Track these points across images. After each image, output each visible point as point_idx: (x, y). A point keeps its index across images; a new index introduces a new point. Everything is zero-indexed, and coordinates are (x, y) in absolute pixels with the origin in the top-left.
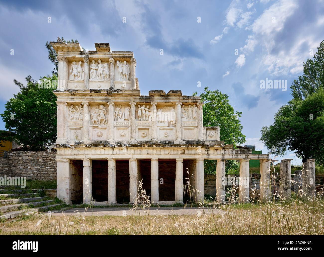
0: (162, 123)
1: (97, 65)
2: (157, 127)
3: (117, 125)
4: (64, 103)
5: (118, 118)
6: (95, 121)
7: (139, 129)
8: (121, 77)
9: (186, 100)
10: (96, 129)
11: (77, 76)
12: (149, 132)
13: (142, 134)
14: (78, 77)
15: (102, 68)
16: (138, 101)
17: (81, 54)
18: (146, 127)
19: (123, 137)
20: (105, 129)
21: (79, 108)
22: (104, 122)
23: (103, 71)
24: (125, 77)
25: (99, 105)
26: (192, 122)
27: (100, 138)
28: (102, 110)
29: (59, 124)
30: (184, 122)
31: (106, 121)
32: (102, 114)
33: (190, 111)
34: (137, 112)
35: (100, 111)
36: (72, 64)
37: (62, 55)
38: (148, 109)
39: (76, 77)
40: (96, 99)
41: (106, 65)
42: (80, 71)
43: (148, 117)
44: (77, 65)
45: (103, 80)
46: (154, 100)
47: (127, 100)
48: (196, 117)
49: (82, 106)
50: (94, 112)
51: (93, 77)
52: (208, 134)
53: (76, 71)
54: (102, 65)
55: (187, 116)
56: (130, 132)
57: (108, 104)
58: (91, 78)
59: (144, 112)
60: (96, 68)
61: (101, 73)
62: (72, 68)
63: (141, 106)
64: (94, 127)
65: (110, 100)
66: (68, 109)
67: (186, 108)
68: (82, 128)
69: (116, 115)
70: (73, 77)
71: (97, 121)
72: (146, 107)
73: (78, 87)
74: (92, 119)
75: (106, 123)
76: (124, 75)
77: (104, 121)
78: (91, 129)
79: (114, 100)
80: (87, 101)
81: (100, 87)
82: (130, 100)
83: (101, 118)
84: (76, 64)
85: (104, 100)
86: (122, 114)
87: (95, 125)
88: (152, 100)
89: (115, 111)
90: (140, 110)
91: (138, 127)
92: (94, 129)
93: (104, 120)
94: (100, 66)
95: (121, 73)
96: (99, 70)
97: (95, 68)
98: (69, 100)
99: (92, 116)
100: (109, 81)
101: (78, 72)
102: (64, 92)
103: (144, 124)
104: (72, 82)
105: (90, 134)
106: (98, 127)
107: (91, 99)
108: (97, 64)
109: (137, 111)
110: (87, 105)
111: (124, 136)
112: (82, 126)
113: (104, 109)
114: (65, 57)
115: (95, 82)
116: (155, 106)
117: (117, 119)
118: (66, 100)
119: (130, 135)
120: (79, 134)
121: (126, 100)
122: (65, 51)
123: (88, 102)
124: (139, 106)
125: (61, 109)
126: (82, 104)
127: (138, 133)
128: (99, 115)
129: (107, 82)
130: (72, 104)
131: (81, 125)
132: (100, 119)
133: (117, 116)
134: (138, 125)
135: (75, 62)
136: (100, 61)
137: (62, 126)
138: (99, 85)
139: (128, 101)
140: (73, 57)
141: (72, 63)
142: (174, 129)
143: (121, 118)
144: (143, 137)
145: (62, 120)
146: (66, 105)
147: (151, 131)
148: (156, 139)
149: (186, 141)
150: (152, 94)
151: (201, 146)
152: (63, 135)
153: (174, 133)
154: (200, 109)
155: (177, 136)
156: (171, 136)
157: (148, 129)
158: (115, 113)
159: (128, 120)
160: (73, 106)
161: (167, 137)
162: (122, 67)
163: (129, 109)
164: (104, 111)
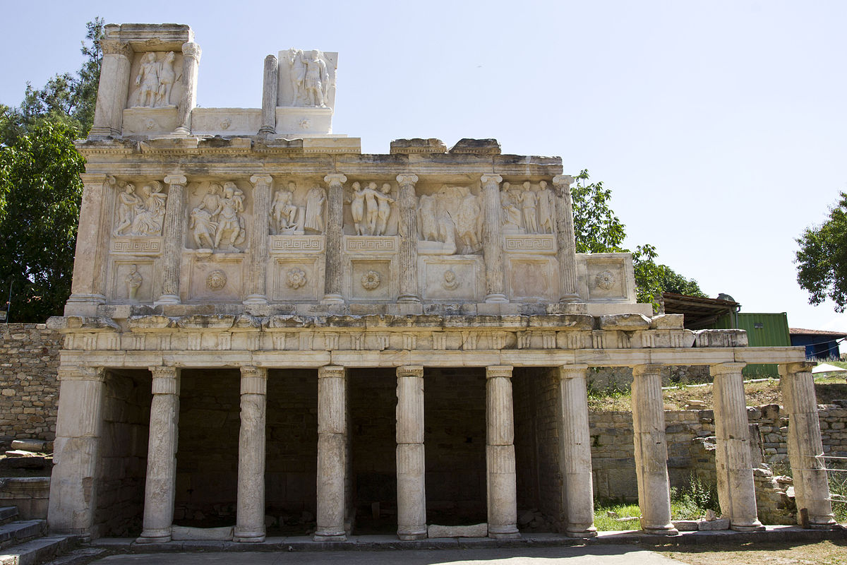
0: (433, 241)
2: (418, 255)
3: (277, 248)
4: (107, 179)
5: (284, 224)
6: (202, 238)
7: (354, 262)
8: (300, 95)
9: (515, 169)
10: (204, 263)
11: (156, 95)
12: (389, 271)
13: (365, 279)
14: (159, 98)
16: (354, 171)
18: (379, 257)
19: (296, 290)
20: (237, 261)
21: (152, 195)
22: (233, 239)
24: (311, 95)
26: (538, 238)
27: (216, 292)
28: (231, 200)
30: (512, 238)
31: (239, 235)
32: (228, 213)
33: (530, 203)
34: (348, 205)
35: (223, 201)
36: (142, 60)
37: (118, 36)
38: (386, 197)
39: (152, 98)
42: (166, 80)
43: (385, 222)
44: (158, 64)
46: (406, 168)
47: (317, 168)
48: (550, 222)
49: (165, 188)
50: (203, 206)
52: (593, 278)
53: (155, 82)
55: (519, 217)
56: (323, 273)
57: (253, 180)
59: (371, 204)
62: (141, 72)
63: (364, 183)
65: (260, 169)
66: (117, 195)
68: (157, 261)
69: (278, 214)
70: (143, 98)
71: (211, 236)
72: (379, 190)
73: (156, 126)
74: (193, 228)
75: (241, 240)
76: (311, 90)
77: (234, 235)
78: (186, 262)
79: (274, 168)
80: (183, 171)
82: (325, 168)
83: (225, 227)
84: (156, 61)
85: (239, 169)
86: (297, 211)
87: (201, 250)
88: (401, 168)
89: (274, 203)
90: (359, 198)
91: (353, 257)
92: (198, 265)
93: (232, 232)
95: (299, 83)
98: (126, 170)
99: (193, 219)
101: (160, 85)
102: (114, 147)
103: (373, 245)
104: (138, 113)
105: (185, 279)
106: (211, 254)
107: (197, 166)
109: (350, 201)
110: (180, 185)
111: (304, 286)
112: (157, 254)
113: (235, 197)
114: (126, 42)
116: (411, 188)
117: (279, 229)
118: (114, 169)
119: (321, 283)
120: (147, 280)
121: (312, 168)
123: (185, 175)
124: (356, 186)
125: (96, 198)
126: (166, 181)
127: (352, 274)
128: (219, 216)
130: (133, 179)
131: (154, 251)
132: (220, 230)
133: (279, 219)
135: (153, 53)
137: (93, 255)
138: (226, 120)
139: (320, 171)
140: (149, 41)
141: (144, 57)
142: (478, 261)
143: (291, 224)
144: (369, 289)
145: (93, 232)
146: (113, 187)
147: (397, 271)
148: (414, 299)
149: (520, 305)
150: (402, 151)
151: (574, 323)
152: (91, 284)
153: (479, 275)
154: (563, 196)
155: (488, 287)
156: (469, 283)
157: (388, 262)
158: (274, 210)
159: (319, 233)
160: (133, 187)
161: (453, 290)
162: (305, 66)
163: (323, 197)
164: (237, 202)
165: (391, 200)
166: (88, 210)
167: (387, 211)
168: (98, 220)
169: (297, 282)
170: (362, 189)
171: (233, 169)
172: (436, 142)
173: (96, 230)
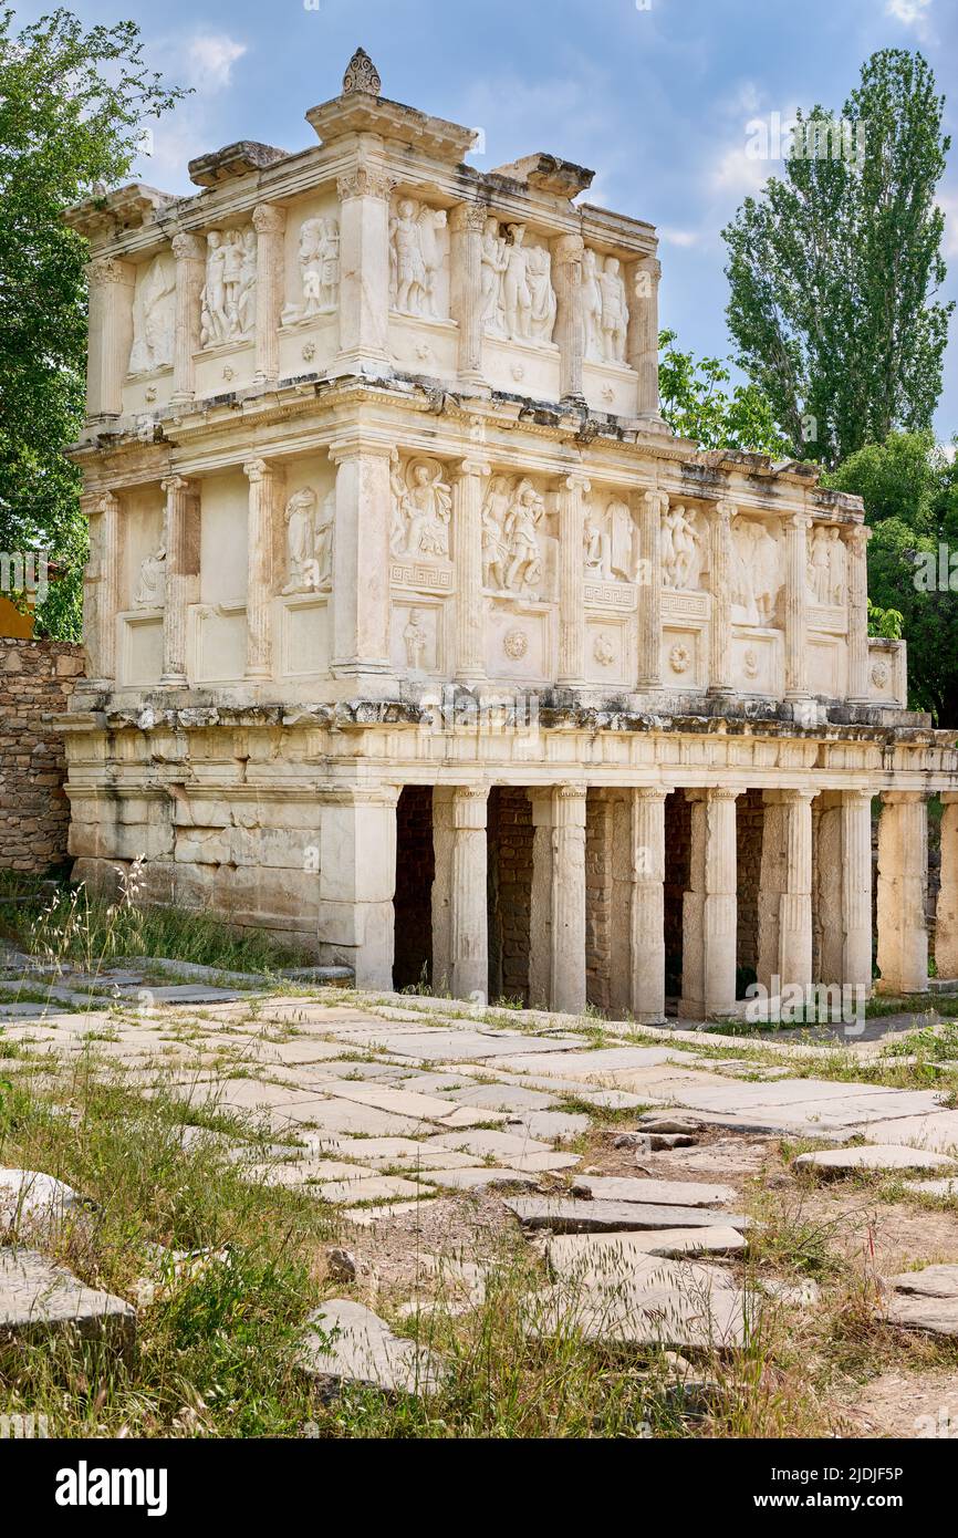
7: (665, 629)
10: (500, 615)
11: (419, 288)
12: (698, 644)
13: (677, 656)
14: (421, 295)
15: (524, 272)
16: (676, 488)
17: (460, 181)
18: (690, 623)
20: (541, 615)
21: (430, 484)
22: (530, 576)
23: (532, 292)
31: (536, 570)
32: (530, 530)
33: (823, 558)
38: (693, 530)
39: (415, 295)
40: (522, 453)
44: (419, 227)
45: (533, 342)
54: (527, 255)
55: (812, 577)
56: (634, 643)
57: (568, 484)
59: (680, 540)
60: (502, 266)
62: (391, 234)
64: (499, 604)
65: (575, 466)
68: (446, 603)
70: (406, 291)
71: (504, 568)
72: (686, 518)
73: (433, 356)
77: (534, 568)
78: (486, 608)
79: (592, 468)
80: (486, 456)
81: (522, 377)
82: (647, 476)
83: (528, 555)
85: (555, 462)
86: (600, 538)
87: (500, 594)
90: (670, 528)
91: (665, 620)
92: (494, 614)
93: (531, 562)
94: (522, 257)
96: (510, 274)
98: (414, 437)
100: (559, 356)
101: (424, 271)
102: (411, 397)
103: (686, 603)
106: (508, 601)
107: (503, 448)
108: (503, 241)
110: (481, 476)
111: (613, 660)
113: (537, 507)
118: (399, 434)
119: (635, 660)
120: (431, 636)
123: (489, 463)
125: (377, 482)
126: (463, 466)
128: (509, 533)
129: (548, 358)
131: (444, 586)
136: (519, 233)
138: (519, 365)
142: (780, 638)
143: (593, 560)
144: (678, 671)
147: (708, 646)
149: (828, 708)
153: (779, 659)
156: (768, 670)
157: (696, 632)
159: (627, 578)
161: (753, 677)
162: (600, 285)
163: (631, 521)
164: (536, 515)
165: (698, 534)
167: (694, 553)
169: (607, 655)
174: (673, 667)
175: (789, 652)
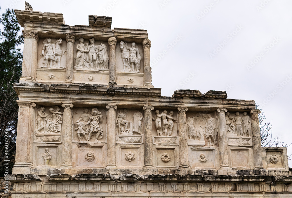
0: (194, 139)
1: (87, 46)
2: (188, 146)
3: (121, 141)
4: (31, 104)
5: (122, 129)
6: (81, 134)
7: (158, 149)
8: (127, 65)
9: (233, 106)
10: (84, 148)
11: (53, 61)
12: (174, 153)
13: (163, 157)
14: (54, 63)
15: (95, 51)
16: (157, 104)
17: (63, 29)
18: (170, 146)
19: (130, 161)
20: (101, 147)
21: (55, 113)
22: (97, 136)
23: (98, 56)
24: (133, 66)
25: (90, 108)
26: (243, 139)
27: (90, 162)
28: (96, 116)
29: (21, 139)
30: (231, 139)
31: (100, 134)
32: (95, 122)
33: (239, 122)
35: (92, 117)
36: (44, 42)
37: (32, 28)
38: (172, 118)
39: (51, 63)
40: (86, 100)
41: (103, 46)
42: (58, 54)
43: (171, 129)
44: (53, 45)
45: (97, 69)
46: (182, 104)
47: (139, 102)
48: (249, 131)
49: (62, 109)
50: (81, 119)
51: (81, 63)
52: (268, 158)
53: (53, 54)
54: (96, 46)
55: (234, 129)
56: (143, 154)
57: (108, 107)
58: (76, 65)
59: (165, 121)
60: (86, 51)
61: (95, 58)
62: (44, 48)
64: (81, 145)
65: (110, 102)
66: (36, 112)
67: (233, 117)
68: (59, 146)
69: (119, 124)
70: (46, 62)
71: (86, 134)
72: (168, 114)
73: (55, 78)
74: (76, 130)
75: (101, 137)
76: (133, 63)
77: (98, 134)
78: (75, 147)
79: (117, 102)
80: (71, 102)
81: (93, 79)
82: (143, 103)
83: (94, 130)
84: (52, 42)
85: (100, 101)
86: (129, 124)
87: (82, 142)
88: (180, 104)
89: (117, 119)
90: (159, 118)
91: (157, 146)
92: (81, 148)
93: (97, 132)
94: (94, 47)
95: (126, 60)
96: (90, 52)
97: (84, 51)
98: (41, 99)
99: (77, 126)
100: (108, 72)
101: (55, 56)
103: (167, 141)
104: (45, 71)
105: (74, 156)
106: (86, 144)
107: (78, 99)
108: (87, 44)
109: (154, 119)
110: (70, 108)
111: (133, 160)
112: (59, 143)
113: (98, 115)
114: (37, 32)
115: (84, 72)
116: (184, 113)
117: (120, 131)
118: (35, 99)
119: (143, 159)
120: (54, 156)
121: (137, 102)
122: (36, 23)
123: (72, 104)
124: (157, 111)
125: (26, 113)
126: (63, 106)
127: (157, 154)
128: (89, 124)
129: (104, 73)
130: (44, 105)
131: (58, 141)
132: (91, 131)
133: (120, 126)
134: (157, 142)
136: (92, 40)
137: (26, 143)
138: (91, 76)
139: (141, 104)
140: (48, 32)
141: (45, 41)
142: (216, 149)
143: (126, 130)
144: (165, 162)
145: (25, 131)
146: (34, 108)
147: (178, 153)
148: (188, 167)
149: (237, 170)
150: (180, 95)
151: (263, 180)
152: (26, 157)
153: (216, 156)
154: (256, 119)
155: (221, 162)
156: (212, 160)
157: (174, 149)
158: (117, 122)
159: (140, 134)
160: (44, 108)
161: (204, 163)
162: (129, 51)
163: (141, 117)
164: (99, 117)
165: (174, 119)
166: (22, 120)
167: (173, 124)
168: (28, 125)
169: (131, 158)
170: (160, 113)
171: (97, 101)
172: (197, 91)
173: (27, 130)
174: (163, 161)
175: (220, 153)
